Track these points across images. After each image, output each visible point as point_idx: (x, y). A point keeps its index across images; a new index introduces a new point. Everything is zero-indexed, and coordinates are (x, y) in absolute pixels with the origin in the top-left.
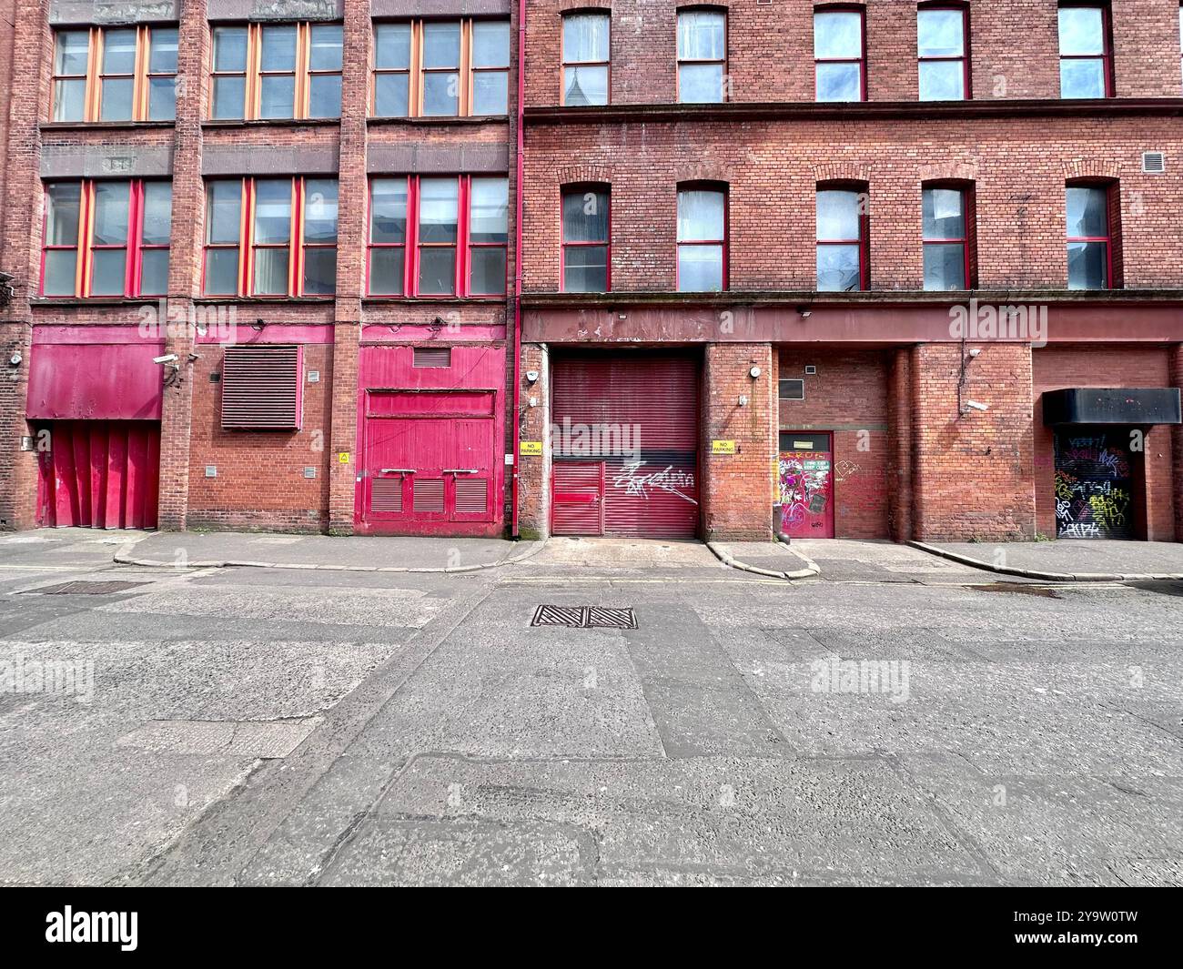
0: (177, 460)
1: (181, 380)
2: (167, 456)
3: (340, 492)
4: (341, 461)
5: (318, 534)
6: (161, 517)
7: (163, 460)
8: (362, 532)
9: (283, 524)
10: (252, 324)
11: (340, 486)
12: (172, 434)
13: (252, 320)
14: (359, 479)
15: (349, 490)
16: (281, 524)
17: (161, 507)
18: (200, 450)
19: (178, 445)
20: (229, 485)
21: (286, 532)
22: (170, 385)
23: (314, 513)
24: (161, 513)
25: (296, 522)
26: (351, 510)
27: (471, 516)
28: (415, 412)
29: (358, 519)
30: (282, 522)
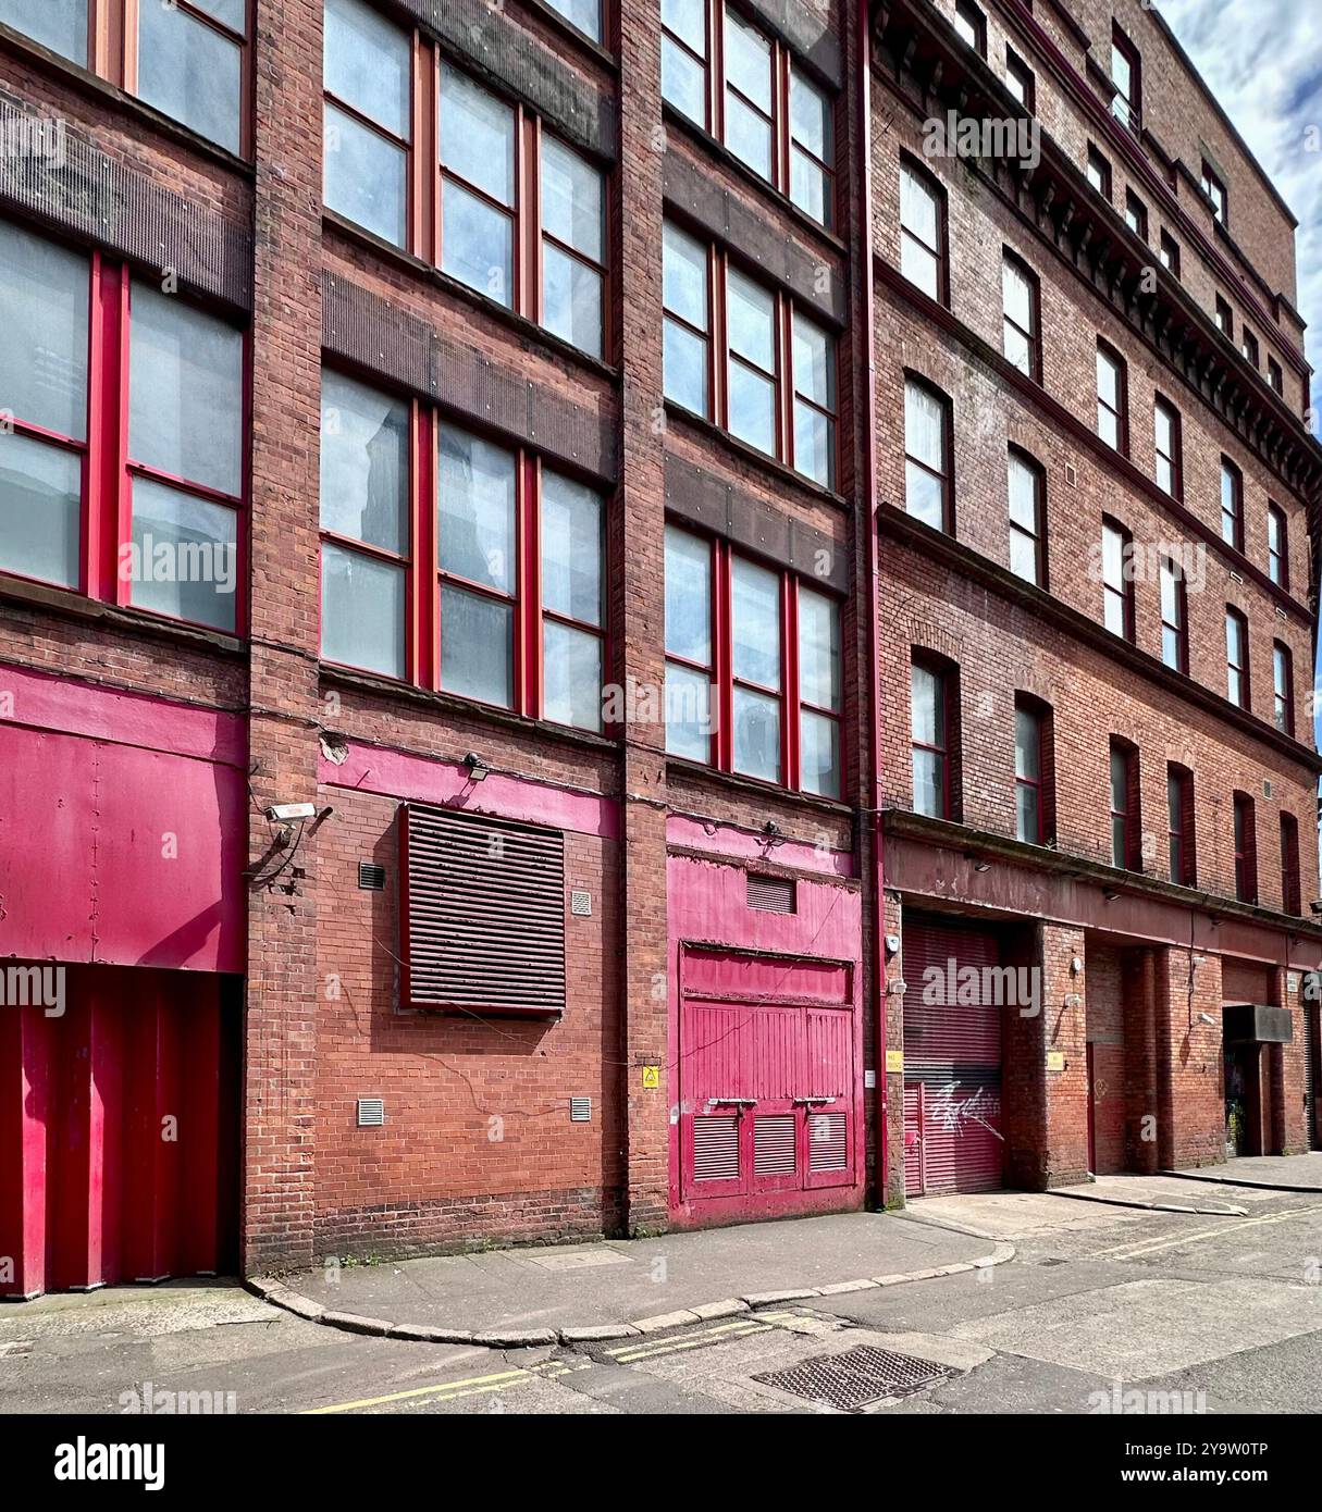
0: (295, 1084)
1: (298, 872)
2: (268, 1074)
3: (645, 1147)
4: (646, 1085)
5: (599, 1239)
6: (254, 1240)
7: (257, 1083)
8: (684, 1223)
9: (531, 1226)
10: (451, 762)
11: (647, 1134)
12: (280, 1016)
13: (450, 750)
14: (674, 1120)
15: (660, 1142)
16: (527, 1227)
17: (253, 1211)
18: (342, 1059)
19: (294, 1045)
20: (415, 1141)
21: (539, 1242)
22: (269, 881)
23: (592, 1195)
24: (252, 1230)
25: (557, 1218)
26: (664, 1184)
27: (829, 1177)
28: (751, 991)
29: (676, 1199)
30: (530, 1221)
